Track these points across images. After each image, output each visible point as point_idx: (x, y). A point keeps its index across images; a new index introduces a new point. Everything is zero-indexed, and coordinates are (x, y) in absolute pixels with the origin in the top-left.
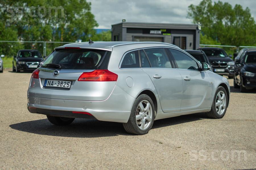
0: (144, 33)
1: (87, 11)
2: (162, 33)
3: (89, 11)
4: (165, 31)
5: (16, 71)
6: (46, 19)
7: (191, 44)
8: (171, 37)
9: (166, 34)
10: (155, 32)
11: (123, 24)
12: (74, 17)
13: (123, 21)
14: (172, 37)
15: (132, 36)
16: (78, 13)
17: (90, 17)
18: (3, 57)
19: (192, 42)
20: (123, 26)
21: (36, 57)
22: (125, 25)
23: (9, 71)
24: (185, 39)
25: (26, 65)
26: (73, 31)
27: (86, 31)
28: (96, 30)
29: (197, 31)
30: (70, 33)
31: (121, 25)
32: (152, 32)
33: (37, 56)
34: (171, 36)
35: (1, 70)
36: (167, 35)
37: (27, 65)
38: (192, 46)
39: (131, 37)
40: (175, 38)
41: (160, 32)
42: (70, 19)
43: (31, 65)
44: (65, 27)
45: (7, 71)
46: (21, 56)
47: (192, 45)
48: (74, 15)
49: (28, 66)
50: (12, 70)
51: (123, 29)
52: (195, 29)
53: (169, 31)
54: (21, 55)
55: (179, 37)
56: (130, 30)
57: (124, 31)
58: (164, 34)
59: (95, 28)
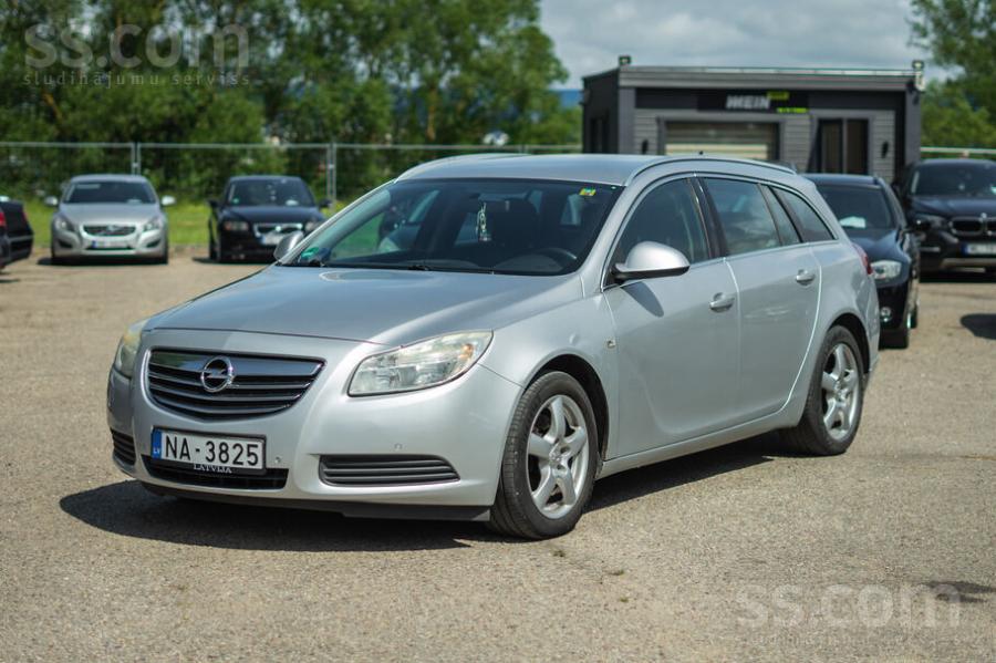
0: (702, 107)
1: (524, 23)
2: (775, 105)
3: (534, 24)
4: (785, 96)
5: (219, 255)
6: (370, 57)
7: (885, 148)
8: (808, 123)
9: (788, 110)
10: (747, 102)
11: (622, 76)
12: (477, 47)
13: (621, 64)
14: (811, 119)
15: (658, 120)
16: (491, 33)
17: (538, 49)
18: (169, 206)
19: (890, 138)
20: (623, 83)
21: (291, 202)
22: (625, 79)
23: (198, 255)
24: (863, 125)
25: (254, 236)
26: (471, 102)
27: (522, 99)
28: (559, 94)
29: (910, 98)
30: (461, 106)
31: (612, 76)
32: (733, 102)
33: (295, 199)
34: (807, 117)
35: (161, 254)
36: (793, 113)
37: (258, 234)
38: (891, 154)
39: (654, 122)
40: (823, 123)
41: (765, 102)
42: (460, 55)
43: (271, 234)
44: (443, 83)
45: (189, 259)
46: (236, 201)
47: (891, 149)
48: (475, 36)
49: (260, 238)
50: (206, 254)
51: (622, 93)
52: (902, 87)
53: (800, 97)
54: (234, 197)
55: (838, 122)
56: (649, 97)
57: (626, 102)
58: (780, 110)
59: (557, 86)
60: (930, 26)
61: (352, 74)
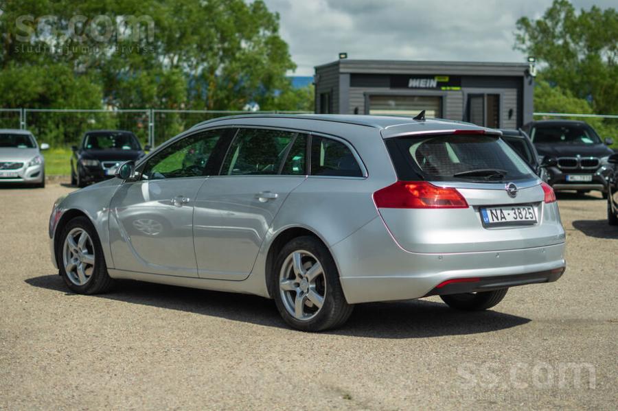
0: (393, 86)
1: (268, 33)
2: (440, 85)
3: (276, 34)
4: (447, 80)
5: (78, 182)
6: (172, 55)
7: (511, 113)
8: (461, 96)
9: (448, 88)
10: (422, 83)
11: (341, 66)
12: (239, 49)
13: (341, 58)
14: (463, 94)
15: (365, 95)
16: (249, 39)
17: (278, 50)
18: (46, 150)
19: (514, 107)
20: (342, 70)
21: (126, 147)
22: (344, 68)
23: (64, 182)
24: (496, 99)
25: (102, 169)
26: (236, 83)
27: (269, 81)
29: (526, 81)
31: (336, 65)
32: (413, 83)
33: (129, 146)
34: (460, 93)
35: (41, 181)
36: (451, 90)
37: (104, 168)
38: (514, 117)
39: (362, 96)
40: (470, 97)
41: (433, 83)
42: (229, 54)
43: (112, 168)
44: (218, 72)
45: (58, 185)
46: (89, 146)
47: (515, 114)
48: (239, 43)
49: (105, 171)
50: (69, 181)
51: (342, 77)
52: (522, 74)
53: (456, 80)
54: (88, 144)
55: (482, 96)
56: (358, 79)
57: (344, 82)
58: (443, 88)
59: (289, 73)
60: (527, 37)
61: (160, 65)
